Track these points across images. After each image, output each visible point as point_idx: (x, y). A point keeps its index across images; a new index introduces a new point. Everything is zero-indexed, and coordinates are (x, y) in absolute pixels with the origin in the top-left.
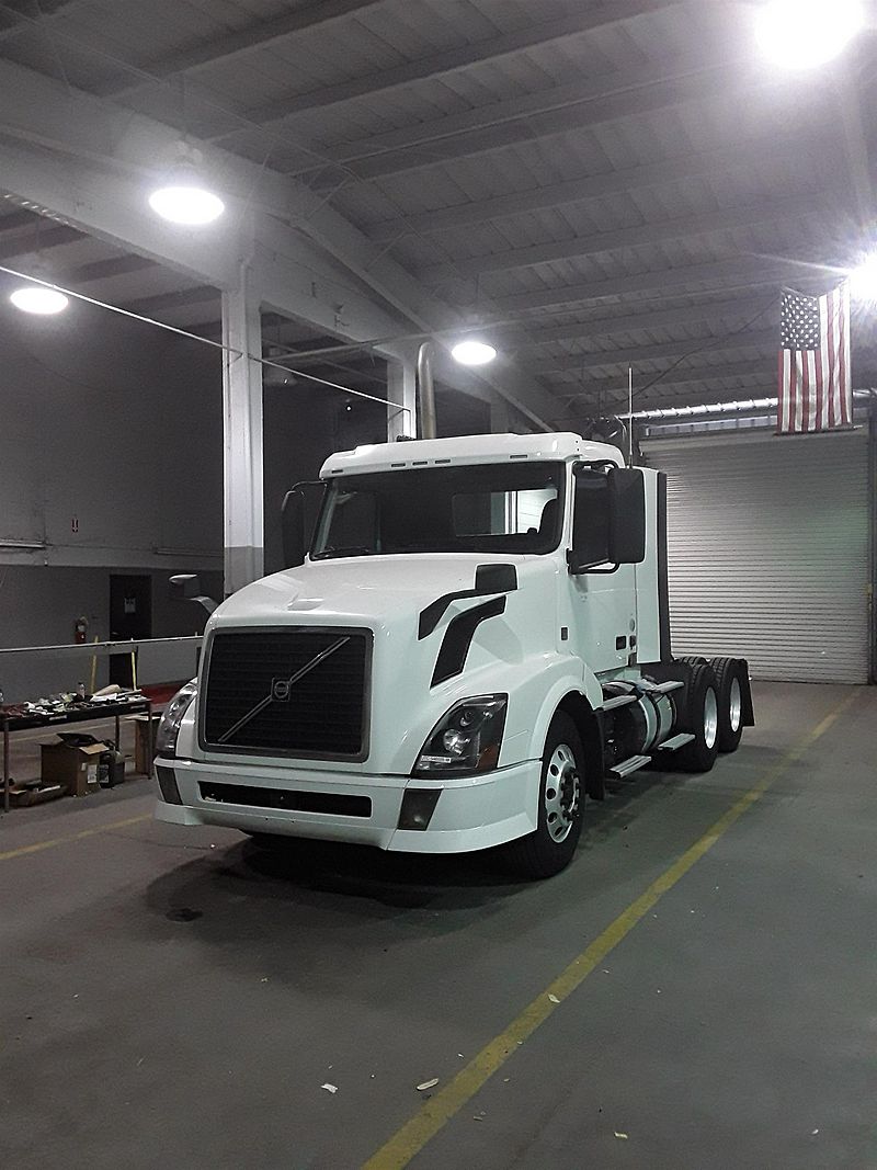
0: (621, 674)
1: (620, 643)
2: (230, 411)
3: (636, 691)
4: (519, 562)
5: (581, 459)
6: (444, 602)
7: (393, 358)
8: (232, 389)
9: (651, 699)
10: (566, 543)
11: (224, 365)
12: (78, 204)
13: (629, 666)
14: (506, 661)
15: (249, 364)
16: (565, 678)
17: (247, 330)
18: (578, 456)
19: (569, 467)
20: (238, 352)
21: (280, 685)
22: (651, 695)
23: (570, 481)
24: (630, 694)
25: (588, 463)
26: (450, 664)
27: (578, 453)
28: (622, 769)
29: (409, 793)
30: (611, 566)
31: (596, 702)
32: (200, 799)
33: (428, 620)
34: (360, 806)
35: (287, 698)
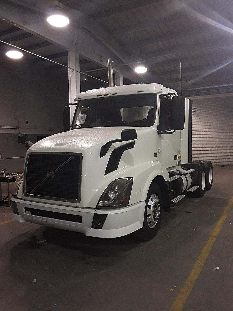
0: (175, 168)
1: (175, 157)
2: (71, 87)
3: (180, 174)
4: (138, 130)
5: (163, 93)
6: (110, 144)
7: (117, 72)
8: (71, 81)
9: (185, 176)
10: (156, 123)
11: (69, 73)
12: (25, 23)
13: (178, 165)
14: (131, 166)
15: (76, 73)
16: (156, 170)
17: (75, 63)
18: (161, 92)
19: (158, 96)
20: (72, 69)
21: (50, 174)
22: (185, 174)
23: (158, 101)
24: (178, 174)
25: (165, 95)
26: (112, 166)
27: (161, 91)
28: (175, 200)
29: (95, 215)
30: (172, 131)
31: (167, 178)
32: (25, 213)
33: (104, 150)
34: (78, 219)
35: (52, 179)
